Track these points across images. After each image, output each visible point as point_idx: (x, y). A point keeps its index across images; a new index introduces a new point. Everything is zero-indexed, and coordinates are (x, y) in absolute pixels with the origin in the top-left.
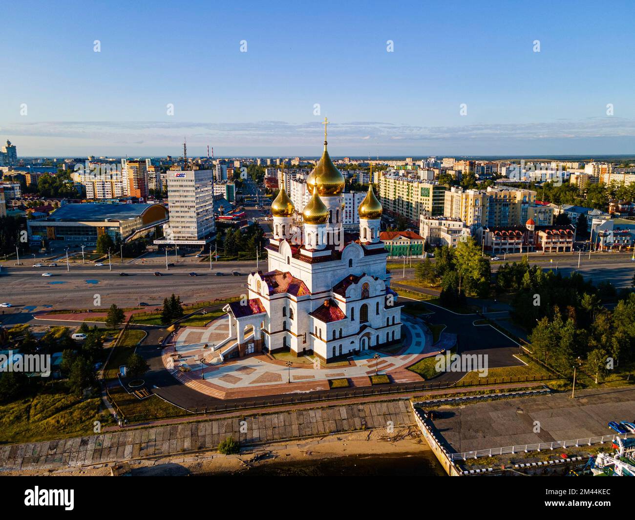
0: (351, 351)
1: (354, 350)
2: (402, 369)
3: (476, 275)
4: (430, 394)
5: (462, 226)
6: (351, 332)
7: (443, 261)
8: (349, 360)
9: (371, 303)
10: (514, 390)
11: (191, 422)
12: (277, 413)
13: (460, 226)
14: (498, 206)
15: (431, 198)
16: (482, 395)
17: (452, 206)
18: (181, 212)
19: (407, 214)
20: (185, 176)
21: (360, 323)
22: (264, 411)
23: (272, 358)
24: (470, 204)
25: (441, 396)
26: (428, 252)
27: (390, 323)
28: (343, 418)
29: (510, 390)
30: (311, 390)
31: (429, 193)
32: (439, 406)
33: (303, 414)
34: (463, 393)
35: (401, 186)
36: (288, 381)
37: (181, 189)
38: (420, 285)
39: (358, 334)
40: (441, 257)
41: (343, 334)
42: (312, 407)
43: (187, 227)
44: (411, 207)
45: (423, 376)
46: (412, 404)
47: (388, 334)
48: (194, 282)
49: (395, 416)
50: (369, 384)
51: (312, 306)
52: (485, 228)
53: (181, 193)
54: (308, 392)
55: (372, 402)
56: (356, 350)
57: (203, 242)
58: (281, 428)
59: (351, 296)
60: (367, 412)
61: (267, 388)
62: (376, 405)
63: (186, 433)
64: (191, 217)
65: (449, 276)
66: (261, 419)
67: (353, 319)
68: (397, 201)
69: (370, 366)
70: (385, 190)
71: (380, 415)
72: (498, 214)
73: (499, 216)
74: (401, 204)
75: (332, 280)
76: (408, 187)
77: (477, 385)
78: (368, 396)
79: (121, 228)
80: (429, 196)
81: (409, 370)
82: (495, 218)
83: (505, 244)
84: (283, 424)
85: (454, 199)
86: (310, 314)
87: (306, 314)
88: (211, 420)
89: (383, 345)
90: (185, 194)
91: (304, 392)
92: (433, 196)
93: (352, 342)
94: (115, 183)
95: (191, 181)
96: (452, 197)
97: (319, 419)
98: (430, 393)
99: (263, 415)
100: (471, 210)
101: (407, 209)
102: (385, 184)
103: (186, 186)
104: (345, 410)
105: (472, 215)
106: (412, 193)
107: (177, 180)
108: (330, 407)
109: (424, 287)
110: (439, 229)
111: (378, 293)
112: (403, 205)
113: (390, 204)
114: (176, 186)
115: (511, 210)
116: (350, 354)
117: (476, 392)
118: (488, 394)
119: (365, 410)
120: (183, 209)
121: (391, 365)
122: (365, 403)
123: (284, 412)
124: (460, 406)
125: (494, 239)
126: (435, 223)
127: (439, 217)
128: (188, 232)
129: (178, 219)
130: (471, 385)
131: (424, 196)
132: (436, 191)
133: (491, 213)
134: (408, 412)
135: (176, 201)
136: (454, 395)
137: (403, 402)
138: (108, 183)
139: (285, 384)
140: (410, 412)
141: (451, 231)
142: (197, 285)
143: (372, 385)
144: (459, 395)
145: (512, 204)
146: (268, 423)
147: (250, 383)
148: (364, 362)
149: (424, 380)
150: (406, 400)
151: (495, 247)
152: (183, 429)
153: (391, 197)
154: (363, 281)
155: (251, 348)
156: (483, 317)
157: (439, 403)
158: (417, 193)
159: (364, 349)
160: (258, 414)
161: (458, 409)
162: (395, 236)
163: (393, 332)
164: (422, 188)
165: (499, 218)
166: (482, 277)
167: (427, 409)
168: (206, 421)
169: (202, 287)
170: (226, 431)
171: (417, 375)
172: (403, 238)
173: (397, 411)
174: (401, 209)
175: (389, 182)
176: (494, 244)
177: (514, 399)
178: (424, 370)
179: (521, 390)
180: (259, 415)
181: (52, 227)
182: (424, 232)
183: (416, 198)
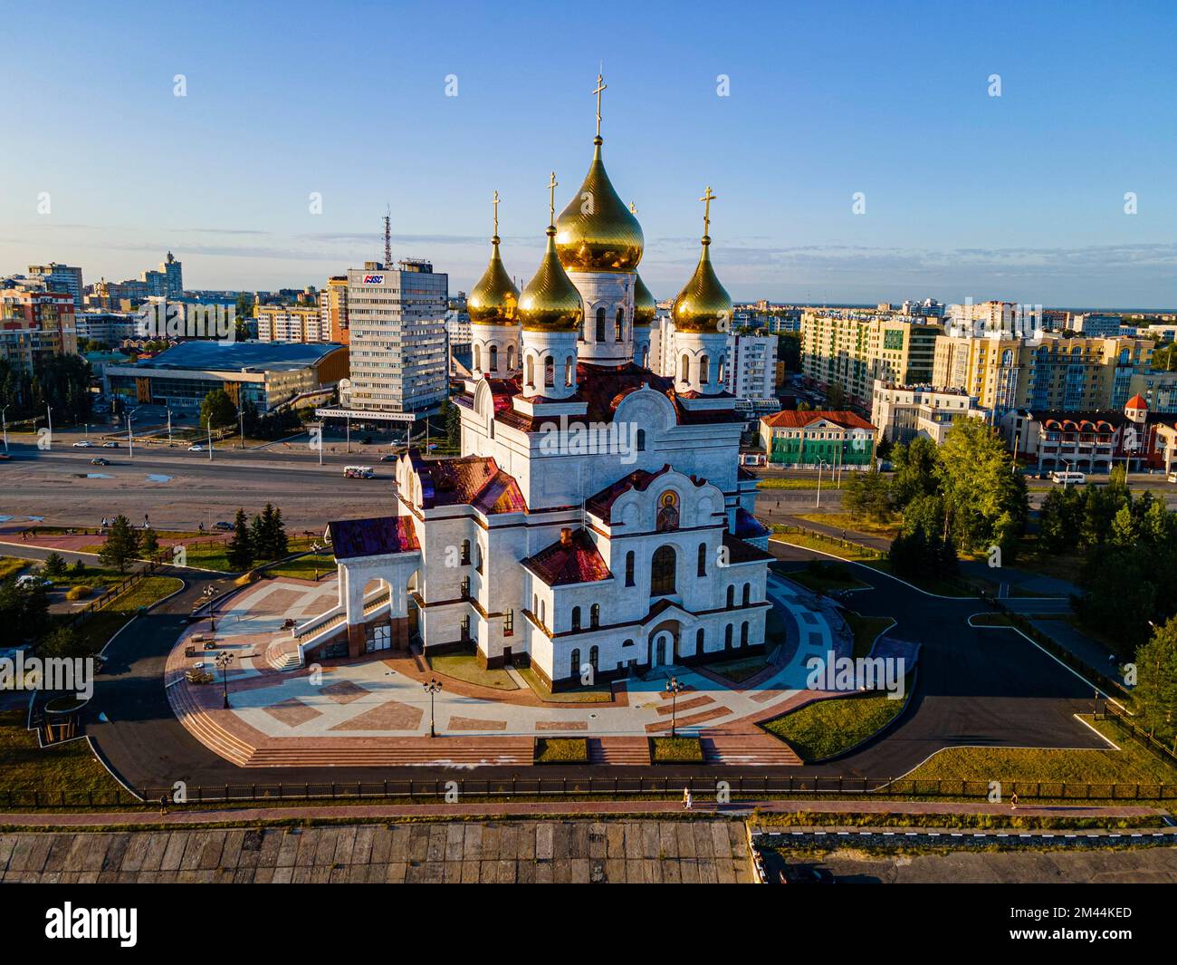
0: (625, 665)
1: (633, 663)
2: (747, 727)
3: (987, 505)
4: (809, 810)
5: (966, 406)
6: (626, 614)
7: (911, 474)
8: (614, 689)
9: (685, 547)
10: (1073, 825)
11: (116, 829)
12: (357, 822)
13: (962, 405)
14: (1058, 372)
15: (905, 352)
16: (968, 831)
17: (949, 366)
18: (373, 354)
19: (855, 388)
20: (383, 280)
21: (653, 595)
22: (324, 813)
23: (425, 666)
24: (990, 361)
25: (840, 819)
26: (884, 459)
27: (738, 601)
28: (541, 857)
29: (1057, 825)
30: (484, 763)
31: (902, 340)
32: (830, 849)
33: (428, 834)
34: (910, 816)
35: (845, 331)
36: (430, 732)
37: (375, 306)
38: (852, 526)
39: (644, 622)
40: (907, 463)
41: (603, 619)
42: (458, 815)
43: (383, 385)
44: (864, 372)
45: (798, 748)
46: (750, 835)
47: (729, 629)
48: (358, 490)
49: (693, 866)
50: (643, 759)
51: (530, 542)
52: (1022, 413)
53: (374, 316)
54: (471, 766)
55: (635, 817)
56: (639, 663)
57: (411, 417)
58: (357, 869)
59: (624, 521)
60: (616, 843)
61: (369, 744)
62: (645, 826)
63: (91, 859)
64: (392, 366)
65: (922, 506)
66: (309, 836)
67: (630, 582)
68: (836, 361)
69: (662, 710)
70: (814, 340)
71: (651, 858)
72: (1056, 390)
73: (1060, 394)
74: (843, 367)
75: (587, 479)
76: (858, 331)
77: (955, 796)
78: (627, 796)
79: (267, 385)
80: (901, 348)
81: (768, 731)
82: (1049, 399)
83: (1071, 450)
84: (365, 857)
85: (955, 353)
86: (525, 561)
87: (515, 562)
88: (169, 829)
89: (716, 658)
90: (382, 317)
91: (460, 766)
92: (911, 348)
93: (628, 643)
94: (308, 318)
95: (394, 291)
96: (951, 347)
97: (471, 851)
98: (809, 806)
99: (317, 824)
100: (991, 375)
101: (855, 377)
102: (815, 329)
103: (384, 302)
104: (550, 834)
105: (993, 386)
106: (866, 343)
107: (368, 290)
108: (511, 819)
109: (861, 530)
110: (915, 412)
111: (704, 521)
112: (847, 369)
113: (822, 370)
114: (365, 301)
115: (1088, 381)
116: (621, 672)
117: (948, 817)
118: (986, 828)
119: (610, 838)
120: (376, 349)
121: (722, 711)
122: (612, 817)
123: (379, 821)
124: (894, 858)
125: (1044, 437)
126: (906, 397)
127: (916, 385)
128: (386, 397)
129: (367, 370)
130: (936, 794)
131: (890, 347)
132: (916, 337)
133: (1040, 386)
134: (734, 858)
135: (364, 332)
136: (879, 820)
137: (724, 825)
138: (296, 317)
139: (421, 738)
140: (741, 858)
141: (941, 414)
142: (361, 496)
143: (653, 763)
144: (895, 820)
145: (1091, 369)
146: (324, 852)
147: (334, 728)
148: (654, 697)
149: (801, 764)
150: (735, 819)
151: (1044, 455)
152: (85, 845)
153: (826, 353)
154: (659, 484)
155: (382, 637)
156: (997, 606)
157: (832, 842)
158: (875, 342)
159: (661, 662)
160: (303, 821)
161: (889, 866)
162: (810, 419)
163: (745, 626)
164: (887, 332)
165: (1060, 399)
166: (1002, 511)
167: (794, 853)
168: (156, 829)
169: (367, 500)
170: (199, 866)
171: (785, 745)
172: (830, 425)
173: (704, 850)
174: (843, 377)
175: (822, 324)
176: (1042, 450)
177: (1069, 853)
178: (807, 733)
179: (1093, 825)
180: (305, 825)
181: (145, 378)
182: (881, 416)
183: (875, 351)
